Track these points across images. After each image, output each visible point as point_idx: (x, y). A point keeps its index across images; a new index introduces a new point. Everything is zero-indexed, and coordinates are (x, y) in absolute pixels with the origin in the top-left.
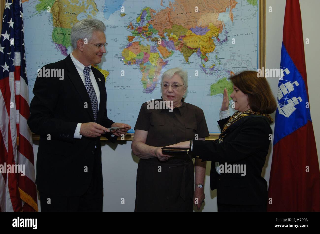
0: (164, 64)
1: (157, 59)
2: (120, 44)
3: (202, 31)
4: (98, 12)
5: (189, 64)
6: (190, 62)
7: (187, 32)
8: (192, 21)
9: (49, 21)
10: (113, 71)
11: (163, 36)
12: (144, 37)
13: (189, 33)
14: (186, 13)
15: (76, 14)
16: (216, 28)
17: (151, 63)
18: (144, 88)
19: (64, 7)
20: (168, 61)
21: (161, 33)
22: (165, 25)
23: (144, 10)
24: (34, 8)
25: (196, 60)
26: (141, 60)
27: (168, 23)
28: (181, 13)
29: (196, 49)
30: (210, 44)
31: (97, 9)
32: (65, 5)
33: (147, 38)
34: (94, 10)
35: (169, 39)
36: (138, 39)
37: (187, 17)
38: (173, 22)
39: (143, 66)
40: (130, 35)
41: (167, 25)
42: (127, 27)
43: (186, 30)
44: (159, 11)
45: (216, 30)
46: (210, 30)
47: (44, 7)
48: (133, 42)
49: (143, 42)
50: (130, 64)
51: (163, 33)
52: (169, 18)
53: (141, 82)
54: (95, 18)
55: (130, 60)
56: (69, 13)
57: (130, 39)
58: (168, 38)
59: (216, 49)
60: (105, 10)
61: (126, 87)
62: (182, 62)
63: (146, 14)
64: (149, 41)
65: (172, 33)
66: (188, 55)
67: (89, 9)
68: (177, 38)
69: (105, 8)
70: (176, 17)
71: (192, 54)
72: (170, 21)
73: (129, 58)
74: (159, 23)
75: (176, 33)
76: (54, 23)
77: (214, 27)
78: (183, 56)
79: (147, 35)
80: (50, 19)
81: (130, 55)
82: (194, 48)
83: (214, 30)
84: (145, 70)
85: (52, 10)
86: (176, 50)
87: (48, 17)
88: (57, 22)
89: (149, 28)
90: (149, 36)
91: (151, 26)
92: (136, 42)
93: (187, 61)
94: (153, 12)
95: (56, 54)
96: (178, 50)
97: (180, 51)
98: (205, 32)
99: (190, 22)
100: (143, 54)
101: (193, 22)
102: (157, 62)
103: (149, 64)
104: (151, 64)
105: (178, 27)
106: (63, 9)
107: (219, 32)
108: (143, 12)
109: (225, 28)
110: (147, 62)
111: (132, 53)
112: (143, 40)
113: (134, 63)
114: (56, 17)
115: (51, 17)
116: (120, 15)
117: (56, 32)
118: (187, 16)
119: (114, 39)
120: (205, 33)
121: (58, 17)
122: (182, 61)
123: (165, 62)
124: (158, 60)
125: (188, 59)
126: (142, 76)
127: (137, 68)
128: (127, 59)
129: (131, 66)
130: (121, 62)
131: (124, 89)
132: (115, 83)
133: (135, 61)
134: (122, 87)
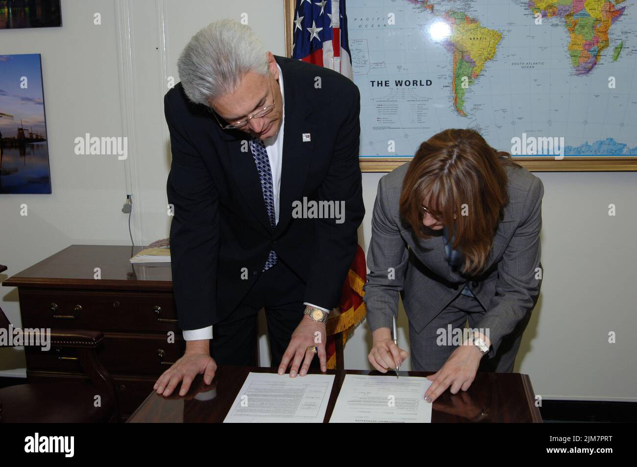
0: (616, 15)
1: (602, 5)
10: (509, 31)
17: (590, 12)
18: (574, 66)
20: (624, 8)
26: (567, 8)
39: (572, 19)
50: (545, 15)
53: (568, 53)
55: (546, 9)
61: (537, 63)
73: (542, 4)
84: (577, 27)
95: (394, 0)
102: (602, 11)
103: (584, 14)
104: (589, 15)
110: (581, 12)
113: (554, 14)
123: (618, 10)
124: (604, 6)
126: (570, 40)
127: (560, 24)
128: (538, 5)
129: (548, 20)
130: (527, 12)
131: (533, 67)
132: (513, 55)
133: (555, 9)
134: (527, 64)
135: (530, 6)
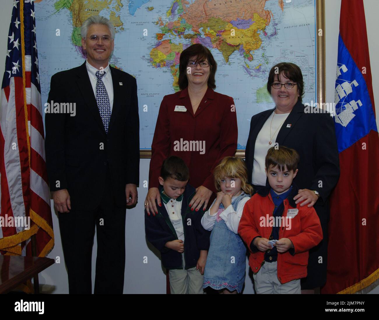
2: (148, 44)
3: (245, 24)
4: (122, 8)
5: (230, 64)
6: (230, 62)
7: (227, 26)
8: (232, 12)
9: (69, 20)
10: (139, 75)
11: (198, 32)
12: (176, 34)
13: (229, 27)
14: (226, 3)
15: (98, 11)
16: (262, 20)
19: (85, 3)
21: (195, 29)
22: (200, 19)
23: (175, 2)
24: (53, 6)
25: (238, 59)
26: (172, 62)
27: (204, 15)
28: (219, 3)
29: (237, 46)
30: (255, 39)
31: (122, 4)
32: (86, 1)
33: (179, 35)
34: (118, 5)
35: (205, 35)
36: (168, 36)
37: (227, 8)
38: (209, 14)
39: (175, 68)
40: (159, 33)
41: (202, 18)
42: (155, 23)
43: (225, 23)
44: (193, 2)
45: (262, 21)
46: (255, 22)
47: (63, 5)
48: (162, 40)
49: (174, 39)
50: (159, 66)
51: (197, 28)
52: (205, 10)
54: (119, 14)
55: (159, 62)
56: (90, 10)
57: (159, 36)
58: (203, 34)
59: (263, 45)
60: (130, 4)
61: (155, 94)
62: (221, 63)
63: (177, 6)
64: (181, 39)
65: (209, 28)
66: (228, 53)
67: (112, 4)
68: (215, 34)
69: (130, 2)
70: (213, 8)
71: (233, 52)
72: (206, 14)
73: (158, 60)
74: (193, 16)
75: (213, 27)
76: (73, 22)
77: (260, 18)
78: (222, 55)
79: (179, 32)
80: (70, 18)
81: (159, 56)
82: (235, 45)
83: (259, 22)
85: (72, 7)
86: (214, 48)
87: (67, 16)
88: (78, 20)
89: (181, 23)
90: (181, 33)
91: (183, 20)
92: (166, 40)
93: (228, 61)
94: (186, 3)
95: (76, 58)
96: (216, 49)
97: (218, 49)
98: (249, 24)
99: (230, 13)
100: (174, 54)
101: (234, 13)
105: (216, 20)
106: (83, 5)
107: (266, 25)
108: (174, 4)
109: (274, 19)
111: (161, 54)
112: (174, 38)
113: (164, 65)
114: (76, 16)
115: (71, 16)
116: (147, 9)
117: (76, 32)
118: (227, 6)
119: (141, 38)
120: (249, 26)
121: (79, 15)
122: (220, 61)
125: (228, 59)
126: (173, 80)
127: (167, 71)
128: (156, 60)
129: (161, 68)
130: (149, 64)
131: (153, 96)
132: (142, 89)
133: (165, 63)
134: (150, 94)
135: (151, 61)
